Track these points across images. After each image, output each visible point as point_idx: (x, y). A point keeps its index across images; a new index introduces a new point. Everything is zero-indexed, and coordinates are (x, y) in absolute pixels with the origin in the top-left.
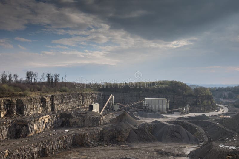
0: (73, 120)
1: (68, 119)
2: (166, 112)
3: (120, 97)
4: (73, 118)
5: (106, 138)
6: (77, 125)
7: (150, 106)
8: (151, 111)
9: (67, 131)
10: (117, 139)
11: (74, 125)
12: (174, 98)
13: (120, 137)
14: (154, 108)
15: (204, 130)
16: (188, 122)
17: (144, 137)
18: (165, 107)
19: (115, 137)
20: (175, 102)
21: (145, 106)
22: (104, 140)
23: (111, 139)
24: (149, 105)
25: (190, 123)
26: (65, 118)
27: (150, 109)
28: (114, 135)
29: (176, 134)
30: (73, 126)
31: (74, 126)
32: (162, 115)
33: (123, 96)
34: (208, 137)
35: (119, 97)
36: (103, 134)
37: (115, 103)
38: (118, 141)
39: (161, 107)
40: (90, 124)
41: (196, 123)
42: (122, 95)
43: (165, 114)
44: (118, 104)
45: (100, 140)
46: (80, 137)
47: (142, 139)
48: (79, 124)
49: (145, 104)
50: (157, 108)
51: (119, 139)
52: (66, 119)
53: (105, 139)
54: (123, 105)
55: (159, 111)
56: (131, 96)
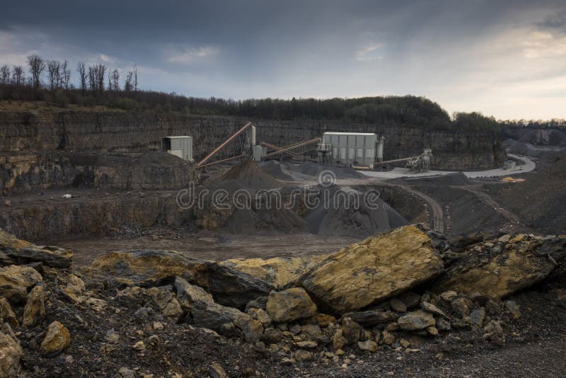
0: (100, 171)
1: (90, 168)
2: (372, 166)
3: (275, 130)
4: (101, 167)
5: (172, 218)
6: (110, 185)
7: (335, 150)
8: (338, 162)
9: (68, 196)
10: (198, 222)
11: (103, 183)
12: (400, 135)
13: (206, 218)
14: (343, 156)
15: (444, 209)
16: (413, 188)
17: (274, 219)
18: (371, 153)
19: (196, 217)
20: (402, 143)
21: (323, 149)
22: (167, 223)
23: (185, 222)
24: (332, 147)
25: (413, 192)
26: (86, 166)
27: (335, 157)
28: (194, 212)
29: (359, 216)
30: (99, 187)
31: (101, 185)
32: (361, 172)
33: (282, 128)
34: (445, 226)
35: (272, 130)
36: (165, 208)
37: (258, 143)
38: (201, 227)
39: (360, 154)
40: (146, 183)
41: (431, 192)
42: (280, 126)
43: (370, 170)
44: (263, 146)
45: (157, 222)
46: (95, 212)
47: (265, 225)
48: (115, 181)
49: (323, 145)
50: (351, 156)
51: (204, 223)
52: (86, 169)
53: (171, 220)
54: (276, 148)
55: (356, 163)
56: (301, 129)
